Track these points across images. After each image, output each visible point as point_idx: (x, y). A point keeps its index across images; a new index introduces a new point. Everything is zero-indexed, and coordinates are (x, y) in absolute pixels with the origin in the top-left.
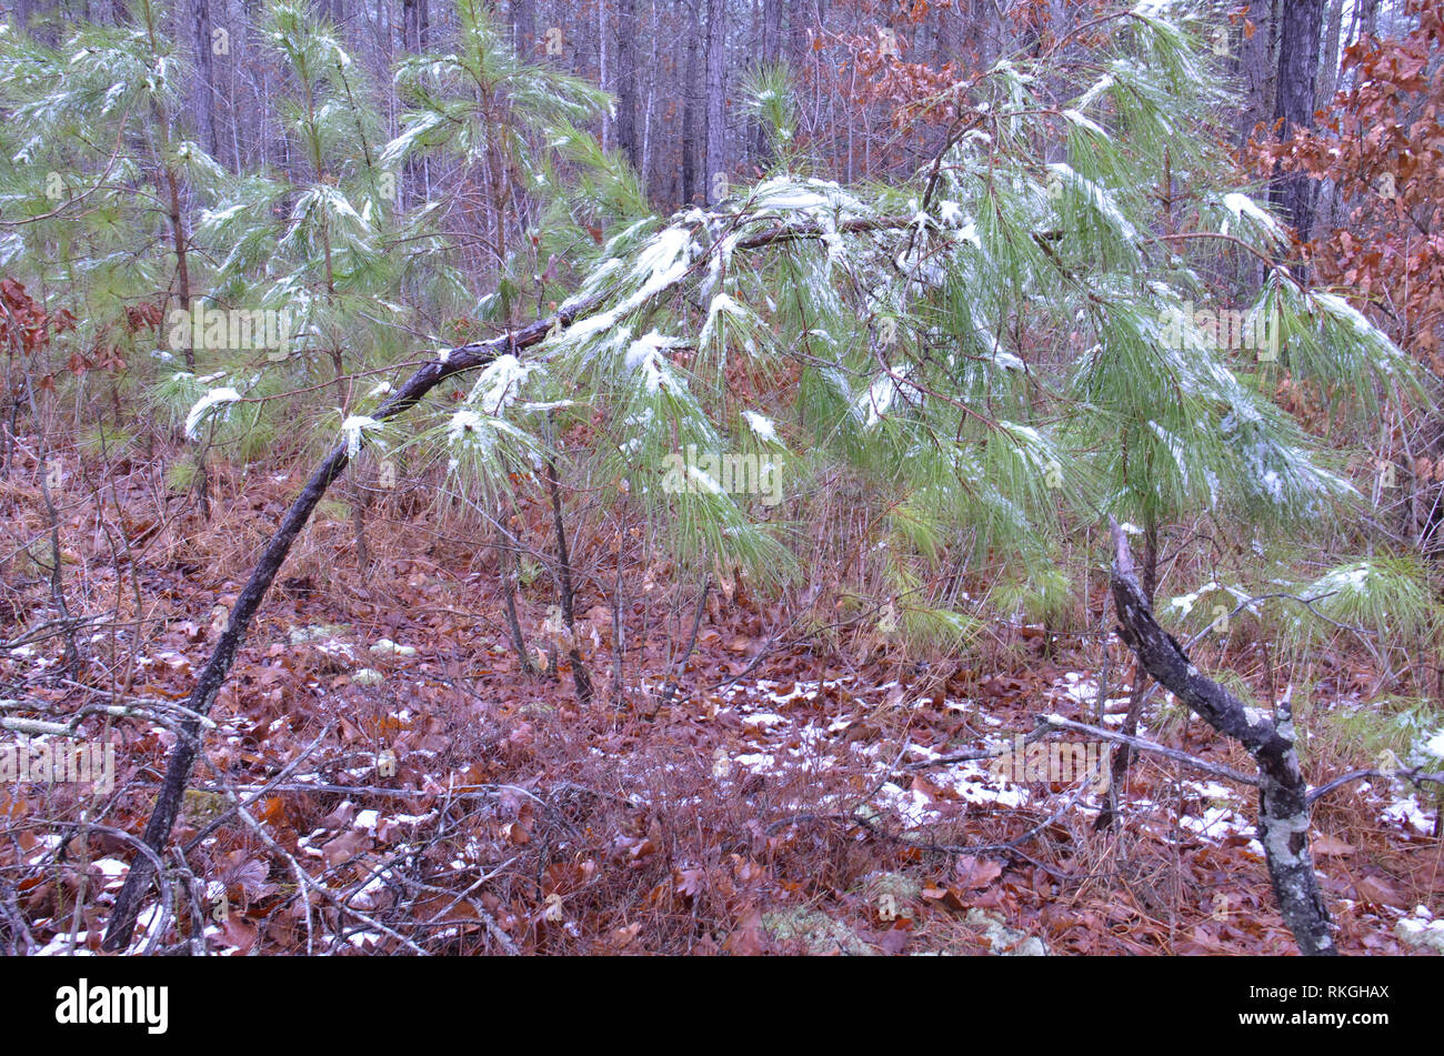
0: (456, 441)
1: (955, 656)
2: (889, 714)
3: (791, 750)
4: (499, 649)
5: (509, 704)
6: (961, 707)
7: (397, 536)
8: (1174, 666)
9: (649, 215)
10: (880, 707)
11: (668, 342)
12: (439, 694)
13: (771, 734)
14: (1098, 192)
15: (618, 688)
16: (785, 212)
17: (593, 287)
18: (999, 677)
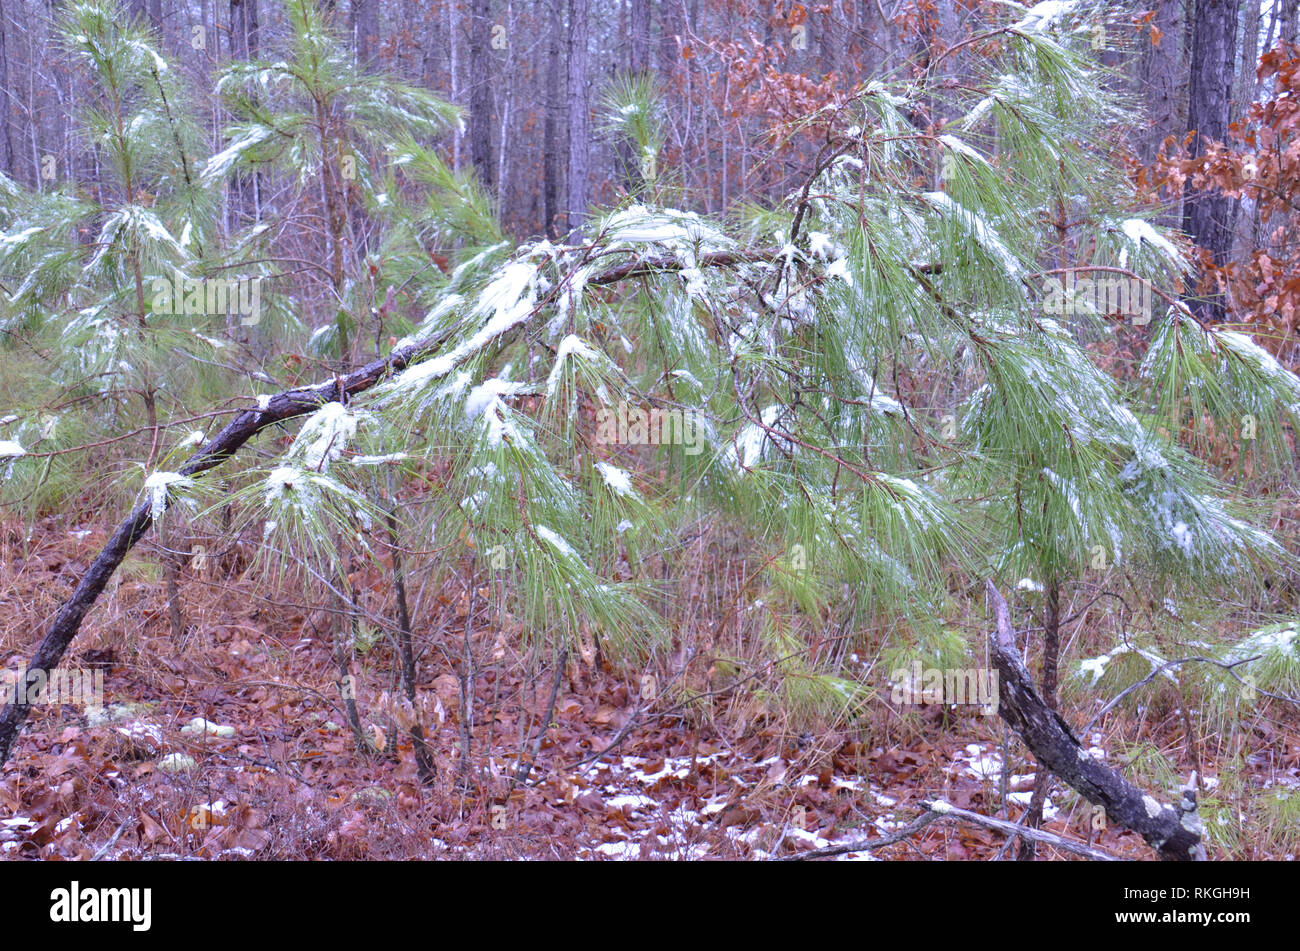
0: (274, 500)
1: (842, 727)
2: (770, 794)
3: (660, 837)
4: (331, 726)
5: (341, 790)
6: (850, 785)
7: (217, 598)
8: (1063, 749)
9: (500, 241)
10: (759, 786)
11: (512, 388)
12: (261, 780)
13: (637, 819)
14: (980, 224)
15: (465, 768)
16: (642, 245)
17: (432, 326)
18: (893, 750)
